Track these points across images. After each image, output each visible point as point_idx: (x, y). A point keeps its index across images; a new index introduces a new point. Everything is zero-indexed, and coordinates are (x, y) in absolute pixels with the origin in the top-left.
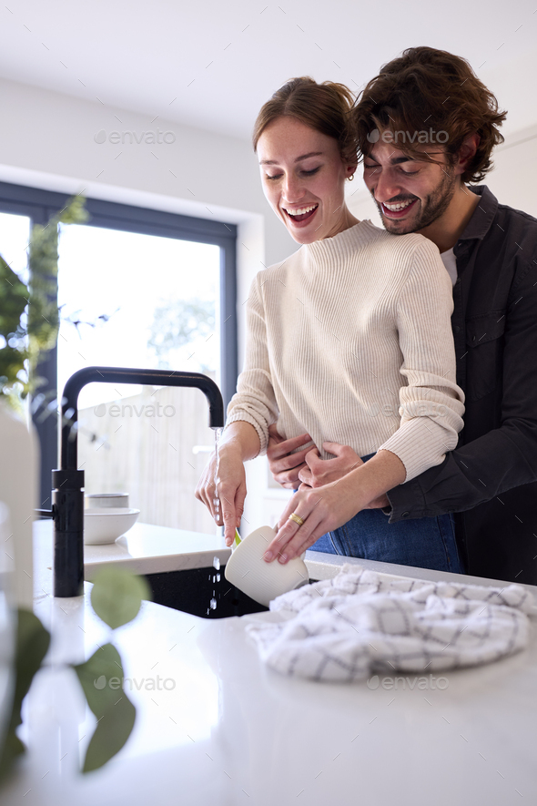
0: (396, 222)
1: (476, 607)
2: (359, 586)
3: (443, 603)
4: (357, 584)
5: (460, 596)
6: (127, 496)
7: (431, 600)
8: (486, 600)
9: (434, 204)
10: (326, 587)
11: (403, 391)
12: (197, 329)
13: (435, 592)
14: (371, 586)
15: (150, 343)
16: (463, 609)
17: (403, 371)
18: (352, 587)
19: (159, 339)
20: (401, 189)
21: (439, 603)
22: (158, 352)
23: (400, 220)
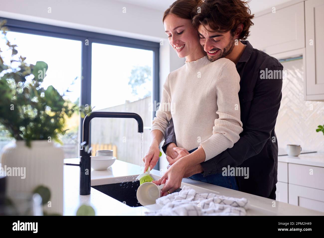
0: (212, 57)
1: (226, 208)
2: (188, 196)
3: (215, 205)
4: (187, 195)
5: (222, 203)
6: (112, 152)
7: (211, 203)
8: (231, 205)
9: (227, 51)
10: (176, 195)
11: (216, 120)
12: (147, 78)
13: (213, 201)
14: (192, 196)
15: (129, 83)
16: (222, 208)
17: (217, 113)
18: (185, 196)
19: (133, 82)
20: (214, 46)
21: (213, 205)
22: (132, 87)
23: (214, 56)
